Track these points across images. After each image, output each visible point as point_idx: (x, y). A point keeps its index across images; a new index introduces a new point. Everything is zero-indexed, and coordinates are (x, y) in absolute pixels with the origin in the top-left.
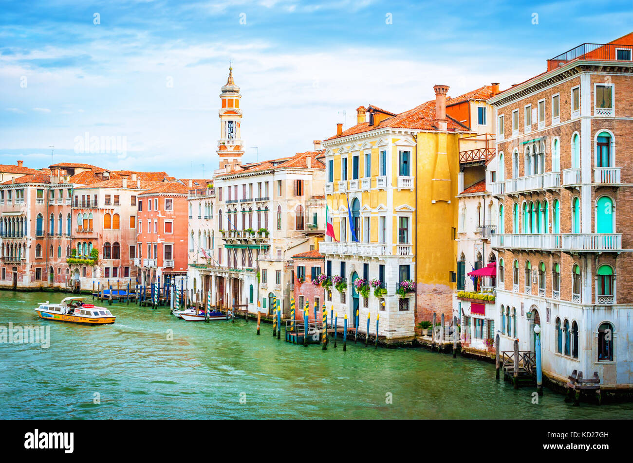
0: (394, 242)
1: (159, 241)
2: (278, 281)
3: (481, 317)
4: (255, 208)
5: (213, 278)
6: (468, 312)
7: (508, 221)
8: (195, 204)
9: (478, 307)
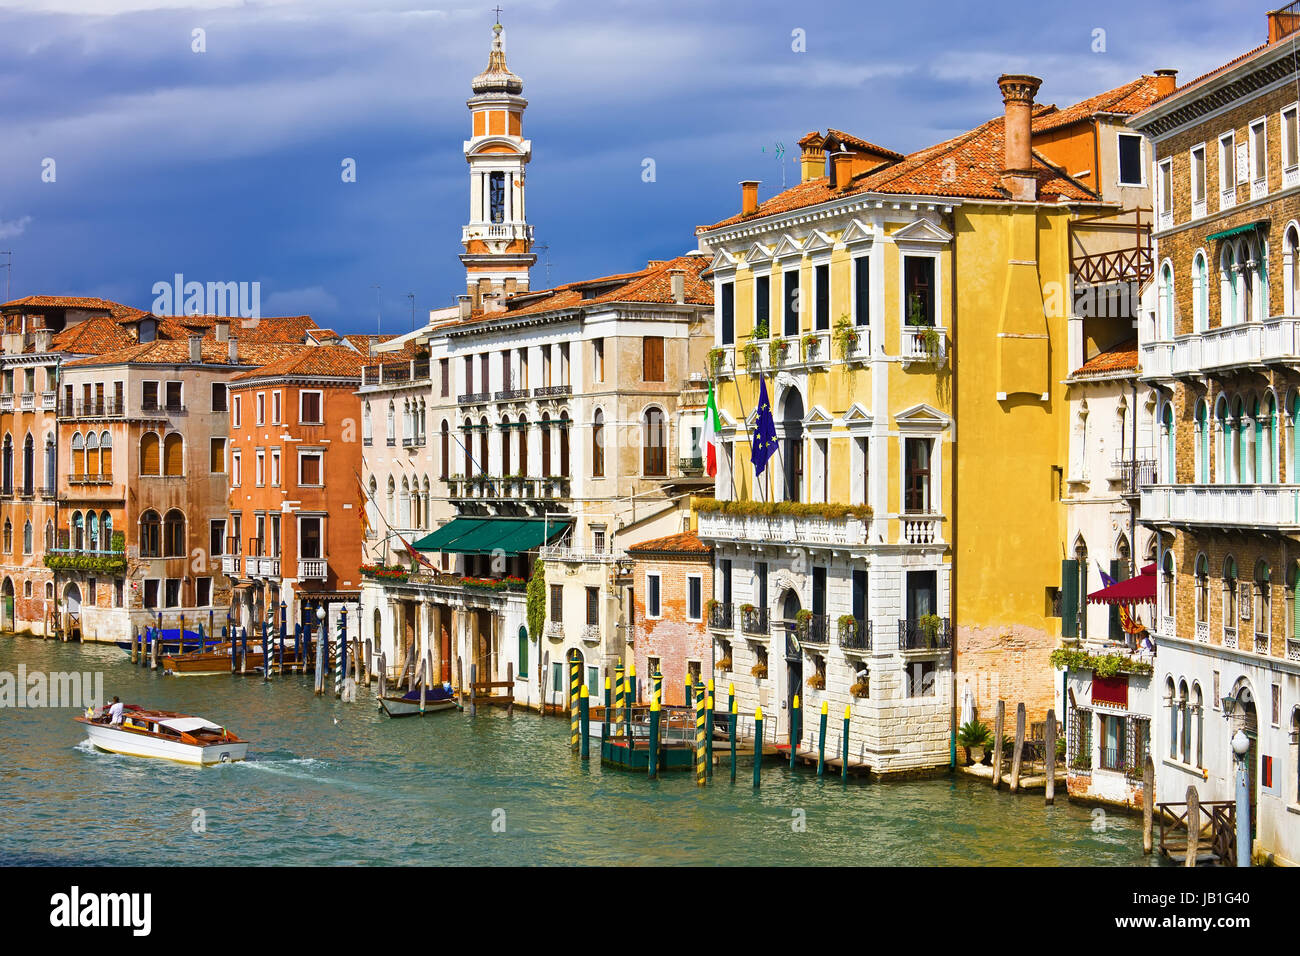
0: (891, 508)
1: (286, 507)
2: (592, 618)
3: (1119, 712)
4: (533, 414)
5: (423, 610)
6: (1084, 698)
7: (1184, 452)
8: (380, 405)
9: (1112, 686)
